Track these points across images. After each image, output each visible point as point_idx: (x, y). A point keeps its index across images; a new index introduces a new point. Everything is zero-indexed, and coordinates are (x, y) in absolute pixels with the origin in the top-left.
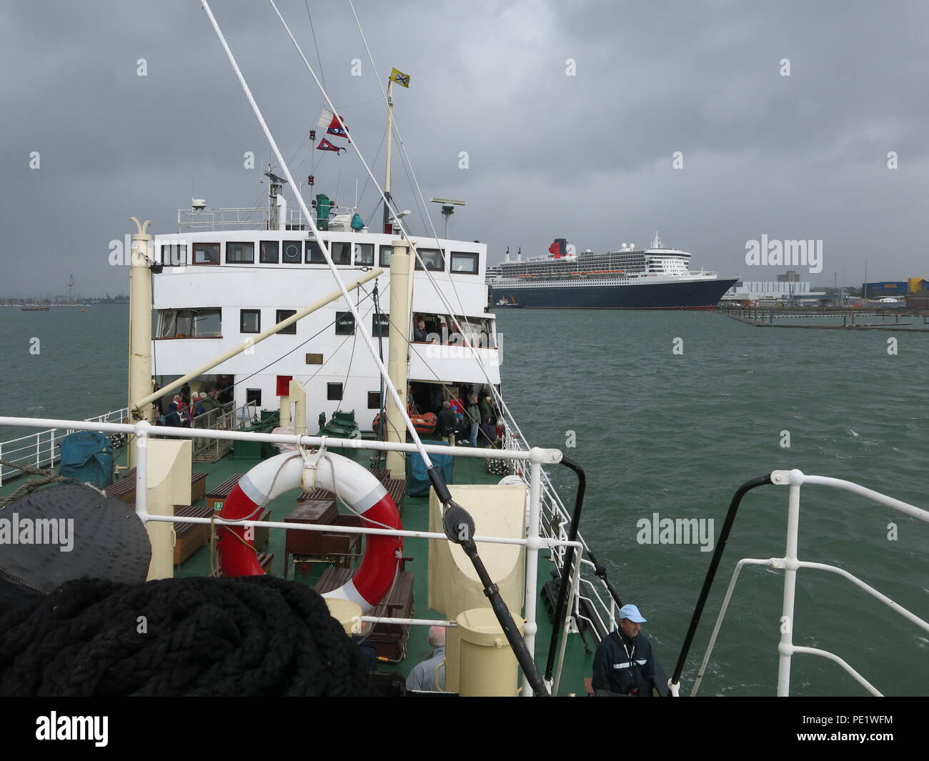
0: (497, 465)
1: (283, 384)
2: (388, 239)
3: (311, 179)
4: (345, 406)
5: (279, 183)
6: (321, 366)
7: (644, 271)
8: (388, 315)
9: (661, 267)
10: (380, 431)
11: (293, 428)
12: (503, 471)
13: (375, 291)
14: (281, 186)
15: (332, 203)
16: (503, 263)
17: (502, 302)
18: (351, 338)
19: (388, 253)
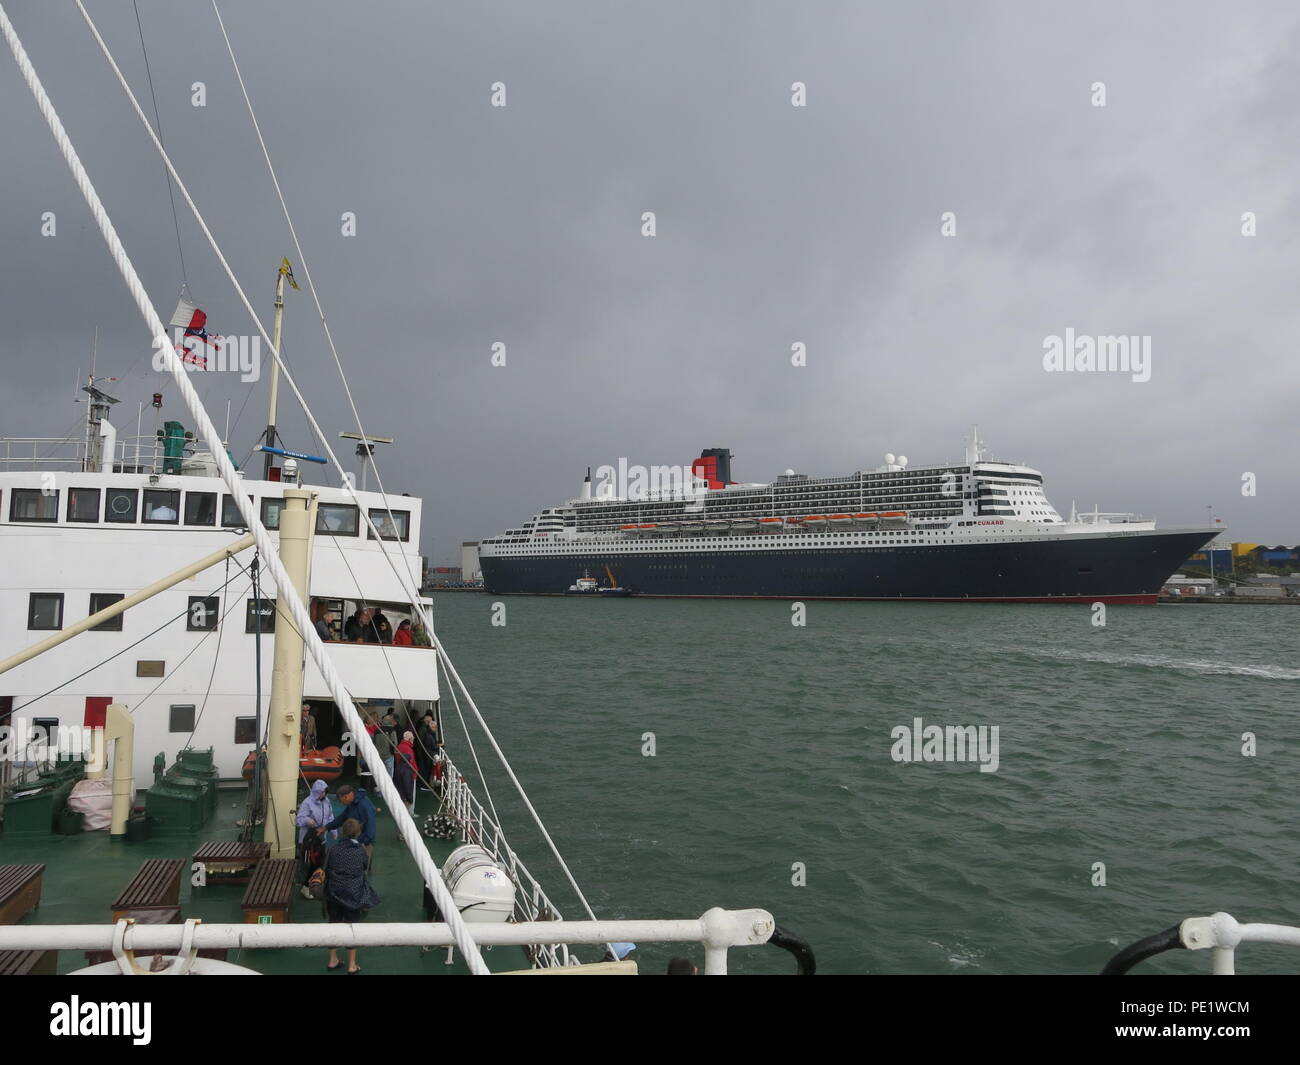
0: (436, 824)
1: (96, 711)
2: (275, 489)
3: (157, 399)
4: (198, 742)
5: (104, 403)
6: (163, 679)
7: (961, 512)
8: (274, 601)
9: (1008, 503)
10: (255, 781)
11: (109, 779)
12: (446, 832)
13: (255, 565)
14: (108, 408)
15: (189, 435)
16: (579, 502)
17: (585, 584)
18: (213, 636)
19: (274, 509)
